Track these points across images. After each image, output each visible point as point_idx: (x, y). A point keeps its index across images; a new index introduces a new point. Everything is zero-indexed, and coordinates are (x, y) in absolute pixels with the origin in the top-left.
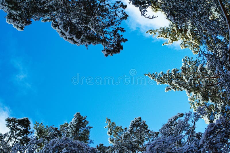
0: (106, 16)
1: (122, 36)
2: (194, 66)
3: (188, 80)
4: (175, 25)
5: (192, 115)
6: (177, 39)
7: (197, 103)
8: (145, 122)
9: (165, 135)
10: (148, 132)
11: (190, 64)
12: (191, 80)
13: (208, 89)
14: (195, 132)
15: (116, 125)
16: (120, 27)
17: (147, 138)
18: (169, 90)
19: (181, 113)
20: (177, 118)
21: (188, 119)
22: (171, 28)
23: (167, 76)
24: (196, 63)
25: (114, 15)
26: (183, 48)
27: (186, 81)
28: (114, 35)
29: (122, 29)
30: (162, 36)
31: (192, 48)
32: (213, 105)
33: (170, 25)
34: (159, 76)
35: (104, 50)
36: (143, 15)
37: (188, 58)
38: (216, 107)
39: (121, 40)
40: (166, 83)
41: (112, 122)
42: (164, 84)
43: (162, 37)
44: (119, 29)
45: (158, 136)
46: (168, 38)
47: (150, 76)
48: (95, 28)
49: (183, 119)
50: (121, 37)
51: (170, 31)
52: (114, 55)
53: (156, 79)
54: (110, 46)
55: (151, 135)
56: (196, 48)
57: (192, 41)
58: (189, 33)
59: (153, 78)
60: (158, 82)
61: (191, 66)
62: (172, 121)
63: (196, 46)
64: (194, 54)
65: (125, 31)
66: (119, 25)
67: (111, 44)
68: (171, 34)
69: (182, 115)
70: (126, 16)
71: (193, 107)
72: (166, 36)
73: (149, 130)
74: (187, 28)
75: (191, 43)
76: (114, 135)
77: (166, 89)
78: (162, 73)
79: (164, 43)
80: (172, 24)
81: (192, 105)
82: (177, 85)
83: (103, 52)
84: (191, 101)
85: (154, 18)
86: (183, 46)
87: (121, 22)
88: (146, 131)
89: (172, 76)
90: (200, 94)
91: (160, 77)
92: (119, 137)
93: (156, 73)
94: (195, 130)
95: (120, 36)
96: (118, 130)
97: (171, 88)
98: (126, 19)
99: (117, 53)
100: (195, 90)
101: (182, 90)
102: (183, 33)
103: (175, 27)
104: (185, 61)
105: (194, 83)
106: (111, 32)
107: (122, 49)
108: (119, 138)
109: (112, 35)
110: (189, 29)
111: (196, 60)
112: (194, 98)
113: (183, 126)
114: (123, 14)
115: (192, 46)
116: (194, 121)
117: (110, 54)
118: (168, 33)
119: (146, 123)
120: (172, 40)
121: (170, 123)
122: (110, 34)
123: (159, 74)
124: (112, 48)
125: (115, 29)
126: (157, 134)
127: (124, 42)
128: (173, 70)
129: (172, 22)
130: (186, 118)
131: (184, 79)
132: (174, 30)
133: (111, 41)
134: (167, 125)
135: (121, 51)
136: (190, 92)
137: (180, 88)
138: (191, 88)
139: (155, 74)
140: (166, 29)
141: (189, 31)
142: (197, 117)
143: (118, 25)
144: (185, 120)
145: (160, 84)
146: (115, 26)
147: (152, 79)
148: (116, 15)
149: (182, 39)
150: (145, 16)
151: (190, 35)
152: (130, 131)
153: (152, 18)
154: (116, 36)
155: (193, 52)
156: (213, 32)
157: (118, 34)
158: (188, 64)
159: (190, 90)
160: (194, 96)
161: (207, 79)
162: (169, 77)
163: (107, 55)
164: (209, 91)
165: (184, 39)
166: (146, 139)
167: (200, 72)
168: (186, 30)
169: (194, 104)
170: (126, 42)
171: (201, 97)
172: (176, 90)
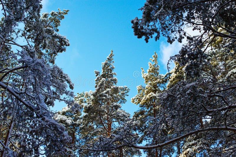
0: (172, 21)
1: (152, 37)
2: (120, 98)
3: (105, 93)
4: (161, 81)
5: (72, 98)
6: (147, 82)
7: (83, 100)
8: (65, 51)
9: (52, 71)
10: (54, 53)
11: (122, 93)
12: (105, 96)
13: (97, 113)
14: (55, 100)
15: (61, 19)
16: (160, 36)
17: (48, 52)
18: (96, 75)
19: (73, 86)
20: (69, 83)
21: (68, 94)
22: (158, 77)
23: (111, 72)
24: (123, 100)
25: (172, 29)
26: (138, 88)
27: (105, 92)
28: (153, 30)
29: (158, 38)
30: (151, 67)
31: (138, 97)
32: (80, 115)
33: (161, 76)
34: (111, 65)
35: (138, 20)
36: (171, 58)
37: (128, 92)
38: (79, 118)
39: (147, 37)
40: (103, 71)
41: (64, 15)
42: (102, 69)
43: (149, 68)
44: (158, 34)
45: (50, 63)
46: (148, 73)
47: (110, 55)
48: (159, 15)
49: (68, 89)
50: (150, 37)
51: (155, 76)
52: (133, 30)
53: (107, 62)
54: (142, 25)
55: (51, 56)
56: (137, 100)
57: (144, 97)
58: (152, 94)
59: (108, 59)
60: (104, 64)
61: (120, 94)
62: (66, 78)
63: (140, 101)
64: (131, 99)
65: (156, 40)
66: (162, 35)
67: (144, 26)
68: (152, 77)
69: (71, 87)
70: (170, 41)
71: (79, 95)
72: (150, 72)
73: (56, 55)
74: (157, 92)
75: (143, 96)
76: (51, 18)
77: (97, 71)
78: (113, 68)
79: (143, 70)
80: (162, 78)
81: (80, 94)
82: (101, 83)
83: (136, 19)
84: (85, 94)
85: (168, 69)
86: (140, 88)
87: (165, 36)
88: (55, 51)
89: (110, 77)
90: (91, 104)
91: (109, 66)
92: (50, 23)
93: (113, 62)
94: (56, 100)
95: (152, 35)
96: (57, 23)
97: (98, 76)
98: (168, 41)
99: (134, 33)
100: (95, 100)
101: (96, 87)
102: (153, 89)
103: (159, 81)
104: (125, 89)
105: (103, 99)
106: (155, 26)
107: (139, 37)
108: (48, 23)
109: (153, 27)
110: (156, 95)
111: (125, 100)
112: (88, 97)
113: (61, 89)
114: (173, 39)
115: (140, 96)
116: (66, 100)
117: (133, 26)
118: (153, 74)
119: (63, 52)
120: (147, 77)
121: (64, 75)
122: (153, 25)
123: (113, 65)
124: (139, 27)
125: (158, 30)
126: (53, 62)
127: (145, 40)
128: (116, 79)
129: (164, 77)
130: (69, 92)
131: (107, 90)
132: (156, 79)
133: (146, 26)
134: (62, 73)
135: (136, 36)
136: (94, 95)
137: (98, 85)
138: (98, 96)
139: (113, 60)
140: (158, 71)
141: (154, 95)
142: (69, 103)
143: (162, 33)
144: (66, 91)
145: (102, 66)
146: (162, 31)
147: (108, 57)
148: (173, 32)
149: (147, 87)
150: (170, 60)
151: (150, 96)
152: (55, 36)
153: (168, 67)
154: (152, 31)
155: (134, 98)
156: (151, 130)
157: (153, 34)
158: (122, 92)
159: (96, 95)
160: (90, 97)
161: (107, 112)
162: (109, 74)
163: (132, 22)
164: (95, 113)
165: (147, 90)
166: (47, 50)
167: (114, 105)
168: (155, 91)
169: (81, 96)
170: (145, 41)
171: (89, 106)
172: (96, 81)
